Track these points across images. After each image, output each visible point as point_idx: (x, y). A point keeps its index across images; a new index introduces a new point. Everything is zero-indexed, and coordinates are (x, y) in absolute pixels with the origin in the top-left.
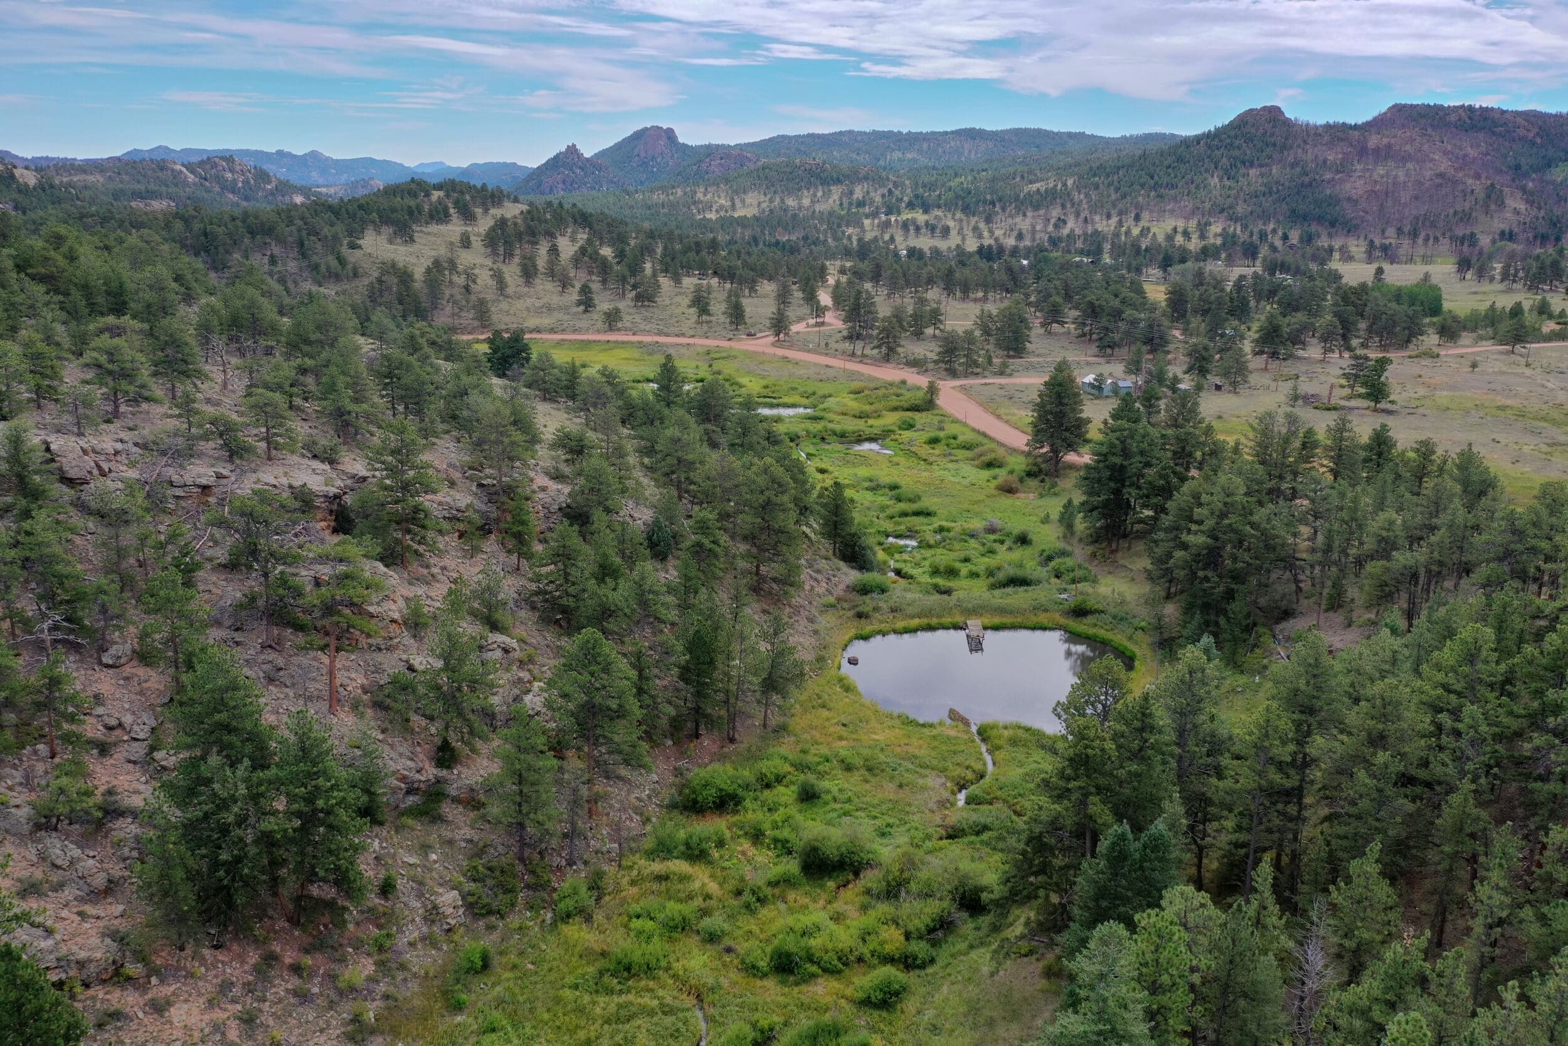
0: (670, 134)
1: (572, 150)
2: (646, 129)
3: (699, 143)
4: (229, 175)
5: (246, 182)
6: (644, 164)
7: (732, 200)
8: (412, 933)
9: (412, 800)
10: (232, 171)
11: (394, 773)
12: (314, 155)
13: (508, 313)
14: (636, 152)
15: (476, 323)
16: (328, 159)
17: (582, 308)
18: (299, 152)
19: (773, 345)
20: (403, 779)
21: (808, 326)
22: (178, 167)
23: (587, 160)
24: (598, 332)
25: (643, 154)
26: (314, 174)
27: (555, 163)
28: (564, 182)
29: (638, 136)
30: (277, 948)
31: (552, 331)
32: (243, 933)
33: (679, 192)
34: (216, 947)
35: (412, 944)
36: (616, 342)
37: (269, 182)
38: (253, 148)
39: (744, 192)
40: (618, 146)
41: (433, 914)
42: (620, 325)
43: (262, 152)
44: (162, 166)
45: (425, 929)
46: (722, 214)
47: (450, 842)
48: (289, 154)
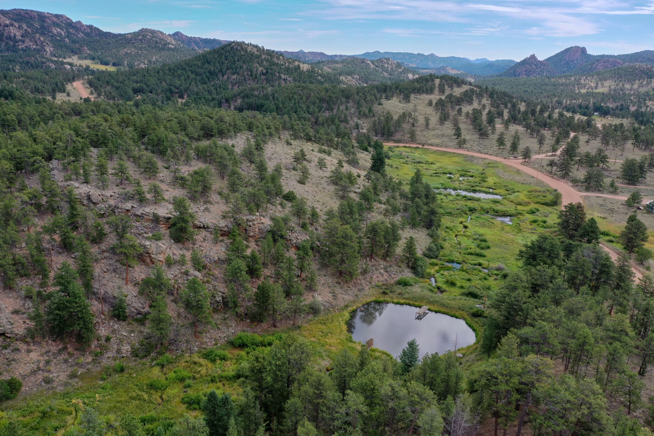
0: (583, 50)
1: (533, 57)
2: (572, 47)
3: (598, 54)
4: (386, 65)
5: (392, 68)
6: (568, 63)
7: (597, 83)
8: (110, 354)
9: (139, 316)
10: (388, 64)
11: (134, 307)
12: (432, 55)
13: (424, 136)
14: (564, 58)
15: (410, 139)
16: (437, 57)
17: (456, 137)
18: (426, 54)
19: (522, 164)
20: (136, 309)
21: (547, 156)
22: (369, 62)
23: (539, 61)
24: (455, 148)
25: (567, 59)
26: (430, 63)
27: (524, 62)
28: (526, 71)
29: (567, 50)
30: (69, 346)
31: (437, 146)
32: (62, 340)
33: (573, 78)
34: (53, 341)
35: (109, 358)
36: (457, 154)
37: (401, 68)
38: (410, 52)
39: (605, 80)
40: (557, 55)
41: (119, 351)
42: (465, 146)
43: (413, 54)
44: (363, 61)
45: (115, 355)
46: (590, 90)
47: (141, 332)
48: (423, 55)
